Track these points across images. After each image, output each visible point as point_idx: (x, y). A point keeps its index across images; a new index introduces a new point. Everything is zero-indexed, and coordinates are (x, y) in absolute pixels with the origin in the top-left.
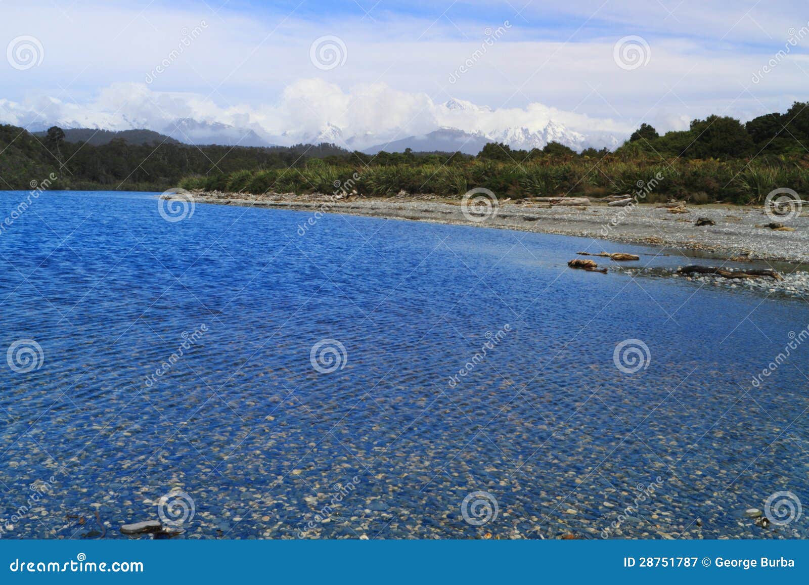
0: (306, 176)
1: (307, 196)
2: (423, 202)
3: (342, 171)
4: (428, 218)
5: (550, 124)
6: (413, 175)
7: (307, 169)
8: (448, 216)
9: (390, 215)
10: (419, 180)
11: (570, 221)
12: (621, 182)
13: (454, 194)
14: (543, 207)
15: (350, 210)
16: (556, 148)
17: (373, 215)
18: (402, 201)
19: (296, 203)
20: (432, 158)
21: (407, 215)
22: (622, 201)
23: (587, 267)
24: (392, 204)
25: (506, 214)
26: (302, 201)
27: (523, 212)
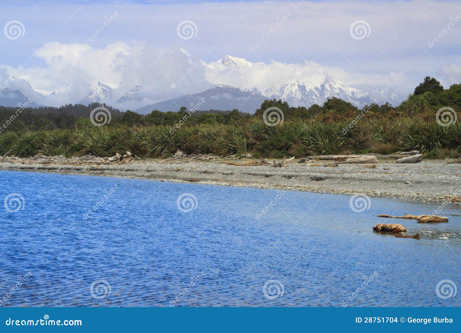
0: (76, 138)
1: (77, 158)
2: (201, 163)
3: (114, 132)
4: (208, 180)
5: (327, 81)
6: (190, 135)
7: (77, 130)
8: (229, 178)
9: (166, 177)
10: (196, 140)
11: (360, 180)
12: (409, 138)
13: (234, 154)
14: (329, 165)
15: (124, 173)
16: (337, 104)
17: (149, 177)
18: (179, 162)
19: (66, 166)
20: (208, 117)
21: (185, 177)
22: (410, 157)
23: (396, 232)
24: (169, 166)
25: (291, 174)
26: (73, 164)
27: (309, 172)
